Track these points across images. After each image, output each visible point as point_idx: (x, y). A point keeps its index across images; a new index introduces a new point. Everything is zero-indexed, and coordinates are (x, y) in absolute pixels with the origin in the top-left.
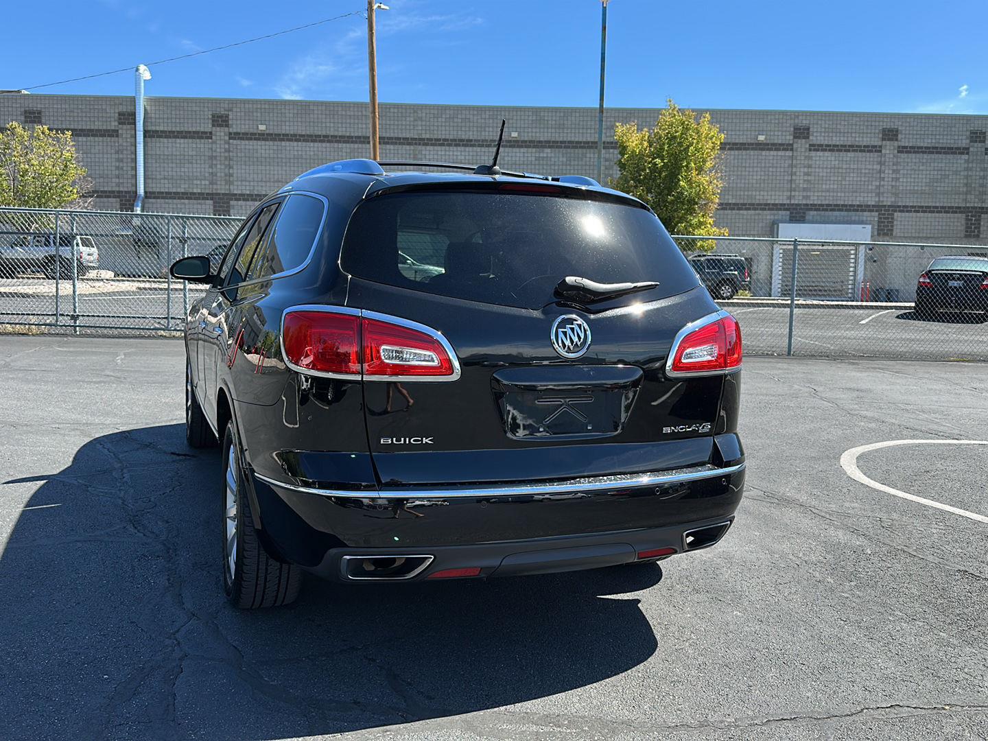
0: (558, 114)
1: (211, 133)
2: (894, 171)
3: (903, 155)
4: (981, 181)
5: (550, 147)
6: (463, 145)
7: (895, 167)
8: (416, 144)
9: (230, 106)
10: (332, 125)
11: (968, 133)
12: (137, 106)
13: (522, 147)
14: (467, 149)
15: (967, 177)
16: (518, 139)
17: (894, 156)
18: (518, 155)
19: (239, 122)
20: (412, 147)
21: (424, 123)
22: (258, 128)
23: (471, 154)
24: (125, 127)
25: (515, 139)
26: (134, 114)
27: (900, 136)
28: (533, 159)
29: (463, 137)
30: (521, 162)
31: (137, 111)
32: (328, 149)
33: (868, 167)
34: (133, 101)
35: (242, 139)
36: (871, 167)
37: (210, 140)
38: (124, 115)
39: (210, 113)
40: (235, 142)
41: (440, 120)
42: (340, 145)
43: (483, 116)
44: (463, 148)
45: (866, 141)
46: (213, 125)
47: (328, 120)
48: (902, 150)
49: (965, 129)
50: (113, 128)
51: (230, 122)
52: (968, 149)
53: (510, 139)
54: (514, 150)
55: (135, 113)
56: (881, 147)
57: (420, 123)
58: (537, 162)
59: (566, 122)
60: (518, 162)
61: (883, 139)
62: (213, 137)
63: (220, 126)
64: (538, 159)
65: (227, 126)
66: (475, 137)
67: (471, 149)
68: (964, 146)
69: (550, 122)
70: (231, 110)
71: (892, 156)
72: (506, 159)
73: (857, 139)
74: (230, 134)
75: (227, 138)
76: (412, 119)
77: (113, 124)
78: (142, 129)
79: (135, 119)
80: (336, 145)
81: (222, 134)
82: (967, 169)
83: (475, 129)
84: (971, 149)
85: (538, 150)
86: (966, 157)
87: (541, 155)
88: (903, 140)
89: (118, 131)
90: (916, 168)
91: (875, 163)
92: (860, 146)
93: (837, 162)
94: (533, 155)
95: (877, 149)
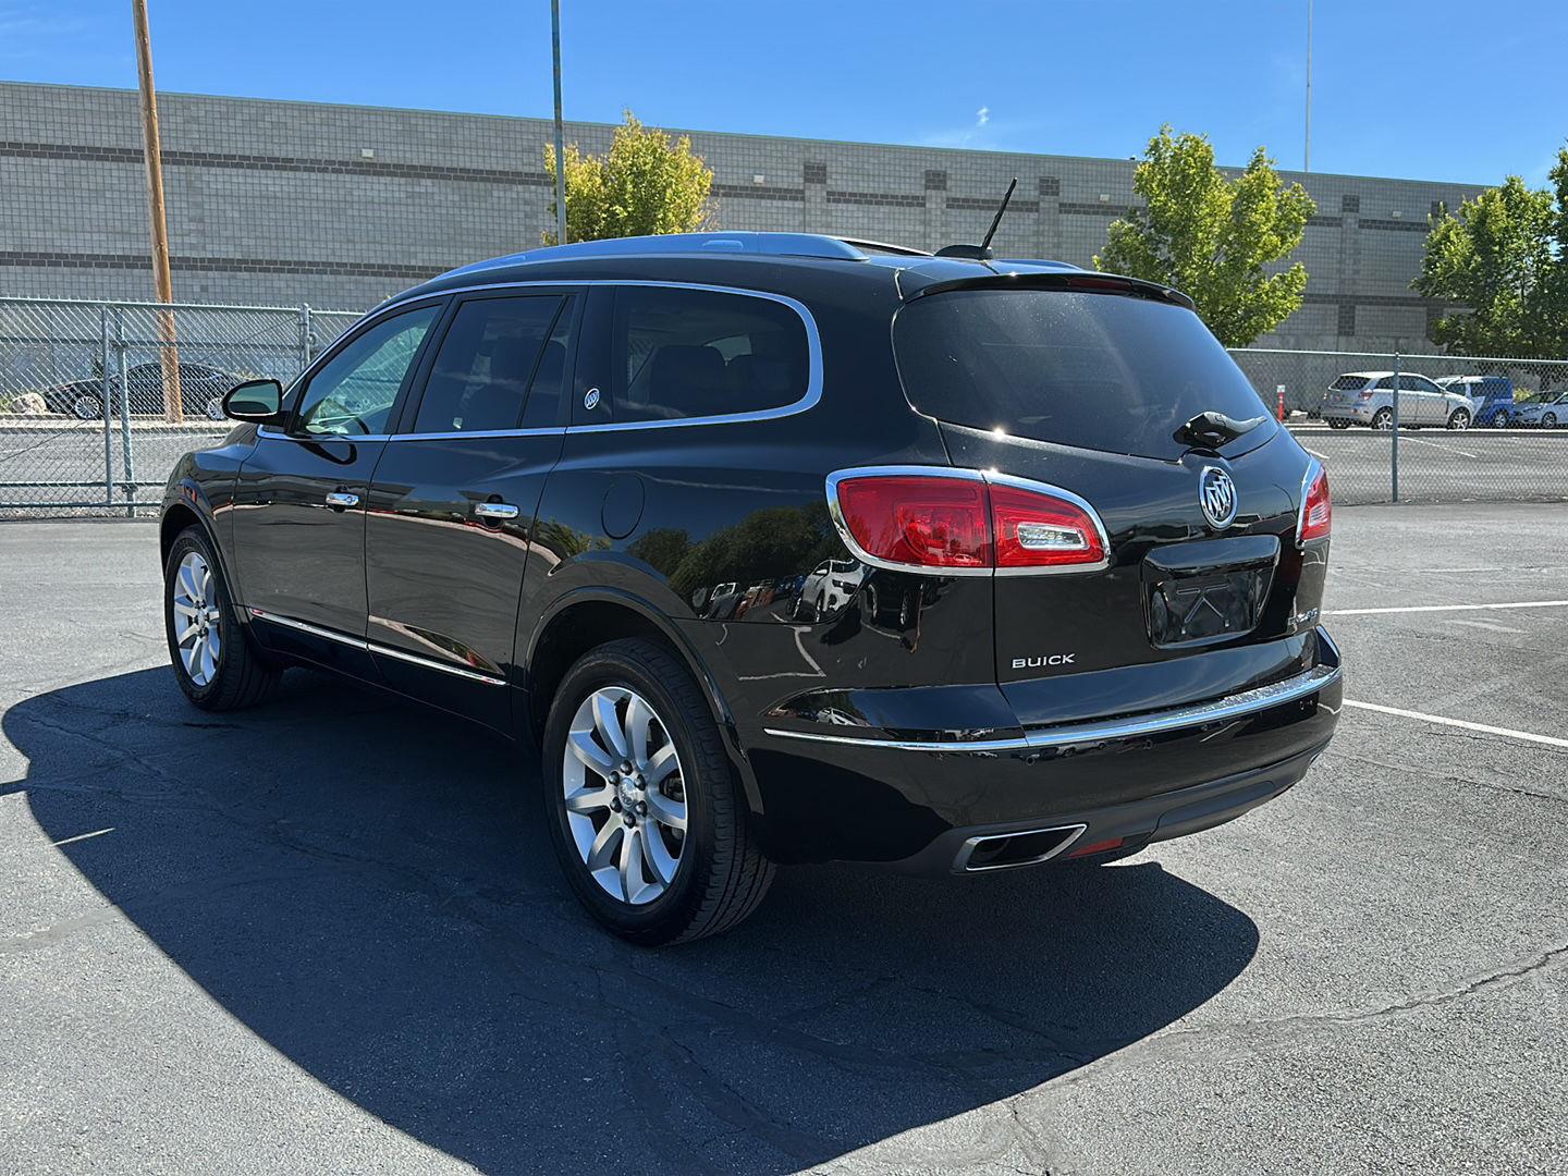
0: (440, 123)
2: (942, 234)
3: (954, 212)
4: (1055, 251)
5: (429, 177)
6: (277, 168)
7: (944, 229)
8: (190, 163)
10: (26, 125)
11: (1037, 181)
13: (382, 174)
14: (284, 174)
15: (1037, 245)
16: (375, 161)
17: (943, 213)
18: (376, 187)
20: (183, 169)
21: (202, 128)
23: (292, 182)
25: (368, 161)
27: (949, 184)
28: (403, 195)
29: (277, 154)
30: (383, 200)
32: (21, 169)
33: (908, 227)
36: (912, 228)
41: (231, 123)
42: (44, 161)
43: (311, 120)
44: (277, 173)
45: (905, 189)
47: (18, 117)
48: (953, 203)
49: (1032, 175)
52: (1038, 204)
53: (361, 160)
54: (369, 179)
56: (924, 198)
57: (195, 127)
58: (410, 201)
59: (454, 137)
60: (376, 200)
61: (927, 188)
64: (412, 195)
66: (298, 155)
67: (291, 174)
68: (1032, 199)
69: (427, 135)
71: (939, 213)
72: (356, 193)
73: (892, 186)
76: (180, 120)
80: (36, 161)
82: (1037, 233)
83: (297, 141)
84: (1042, 205)
85: (410, 180)
86: (1033, 215)
87: (417, 189)
88: (953, 189)
90: (972, 230)
91: (917, 223)
92: (896, 197)
93: (866, 220)
94: (403, 188)
95: (919, 202)
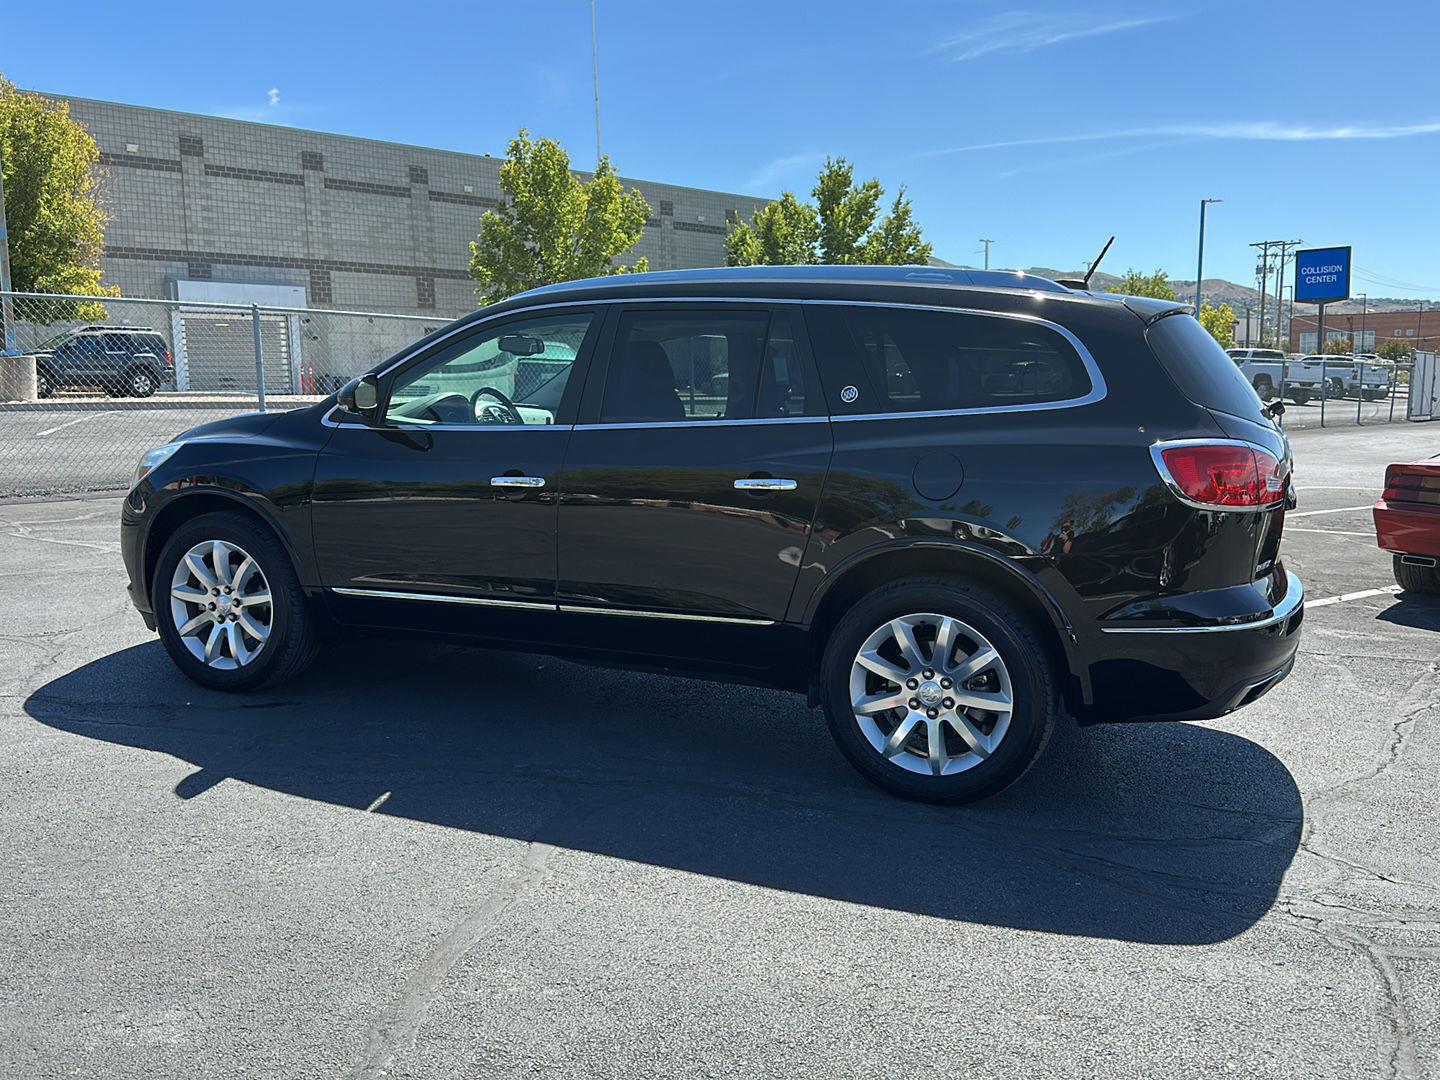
2: (323, 212)
3: (332, 192)
4: (429, 235)
7: (324, 208)
11: (407, 169)
15: (412, 228)
17: (321, 192)
27: (325, 165)
33: (288, 203)
36: (292, 205)
45: (283, 167)
48: (330, 184)
49: (403, 163)
52: (409, 190)
56: (302, 177)
61: (304, 167)
68: (404, 185)
71: (318, 192)
73: (270, 164)
82: (411, 217)
84: (413, 191)
86: (407, 200)
88: (330, 171)
90: (350, 210)
91: (298, 200)
92: (274, 174)
93: (247, 194)
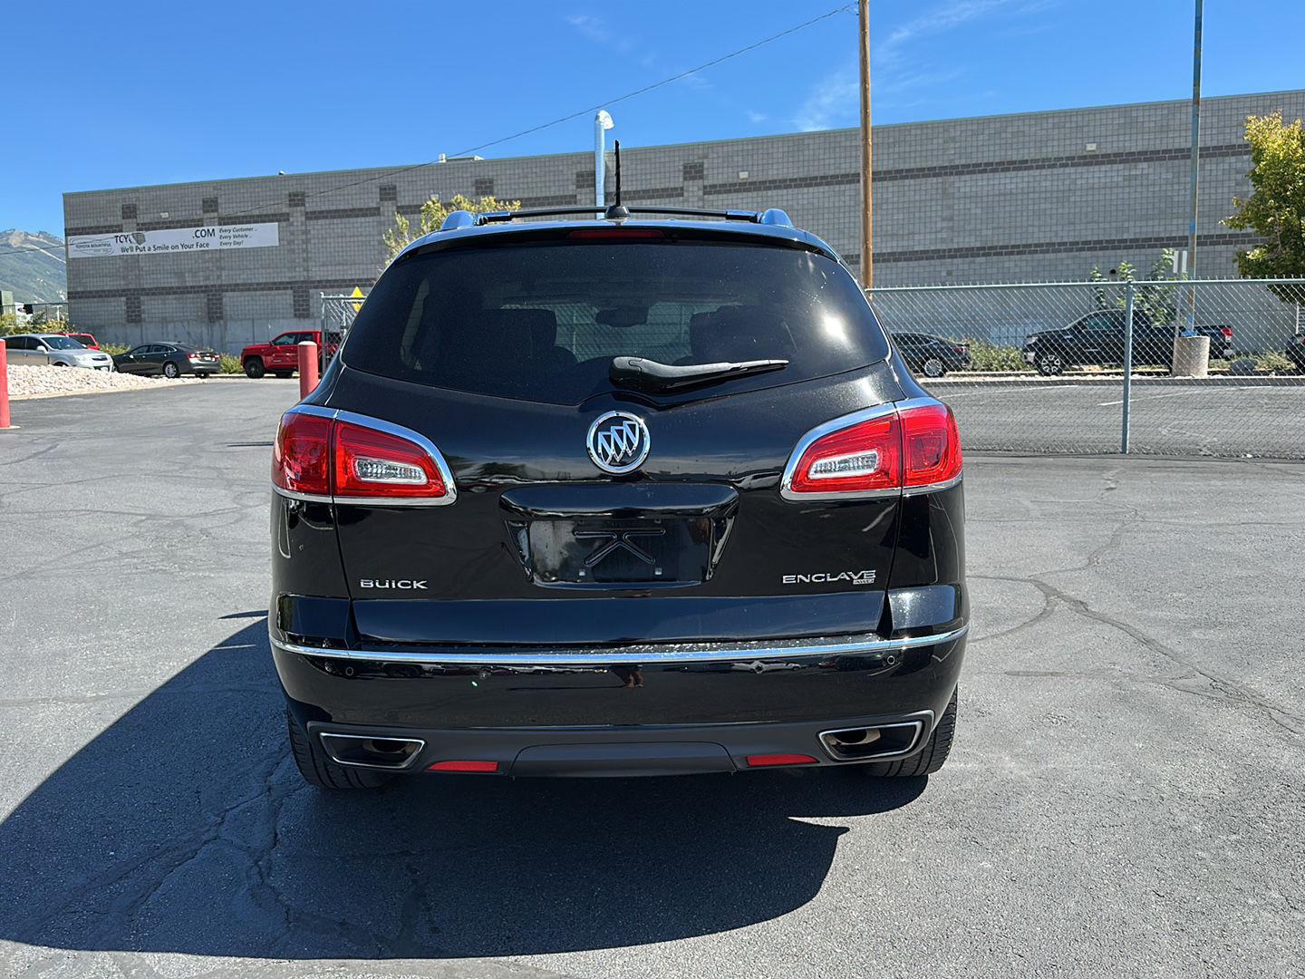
1: (682, 189)
5: (1146, 160)
6: (1015, 169)
8: (946, 174)
9: (706, 152)
10: (832, 161)
12: (597, 164)
13: (1103, 163)
14: (1020, 173)
16: (1097, 153)
18: (1097, 175)
19: (715, 171)
20: (940, 180)
21: (958, 145)
22: (738, 177)
23: (1026, 179)
24: (583, 190)
25: (1093, 153)
26: (593, 174)
28: (1120, 179)
29: (1015, 158)
30: (1102, 186)
31: (597, 170)
34: (592, 157)
35: (719, 192)
37: (681, 198)
38: (582, 176)
39: (682, 163)
40: (711, 197)
41: (980, 137)
42: (843, 187)
43: (1045, 126)
44: (1014, 173)
46: (685, 179)
47: (827, 156)
50: (571, 193)
51: (705, 173)
53: (1085, 154)
54: (1091, 168)
55: (595, 172)
57: (952, 145)
58: (1126, 183)
60: (1096, 186)
62: (685, 194)
63: (693, 178)
64: (1129, 178)
65: (701, 178)
66: (1033, 156)
67: (1026, 173)
69: (1146, 124)
70: (707, 158)
72: (1079, 182)
74: (705, 187)
75: (701, 193)
76: (941, 141)
77: (570, 188)
78: (602, 191)
79: (595, 180)
80: (837, 188)
81: (696, 189)
83: (1032, 145)
85: (1127, 165)
87: (1133, 173)
89: (576, 196)
94: (1121, 173)
